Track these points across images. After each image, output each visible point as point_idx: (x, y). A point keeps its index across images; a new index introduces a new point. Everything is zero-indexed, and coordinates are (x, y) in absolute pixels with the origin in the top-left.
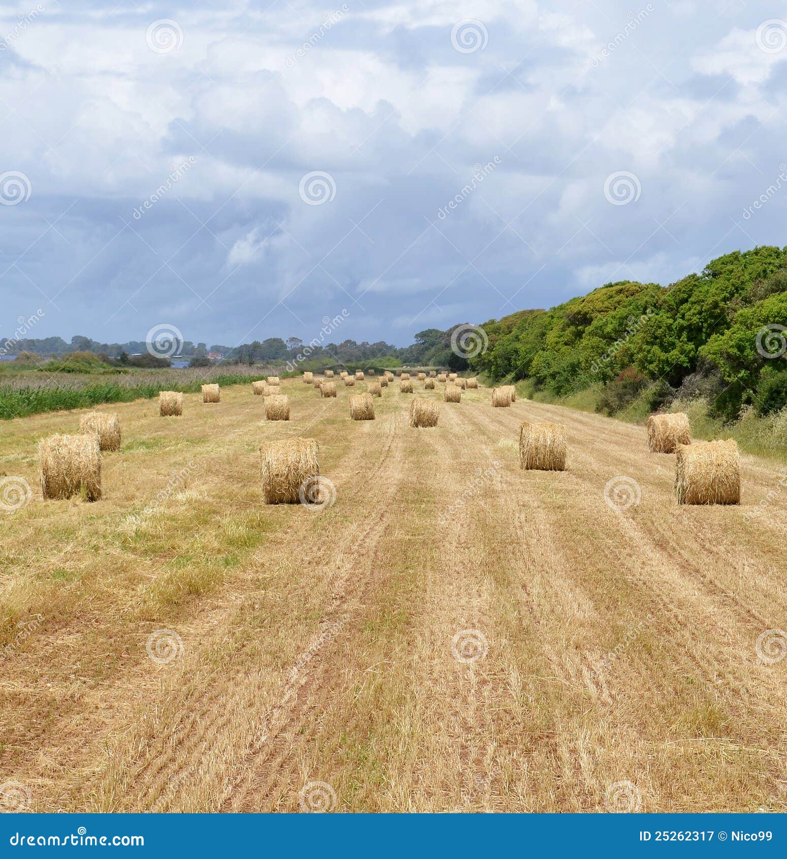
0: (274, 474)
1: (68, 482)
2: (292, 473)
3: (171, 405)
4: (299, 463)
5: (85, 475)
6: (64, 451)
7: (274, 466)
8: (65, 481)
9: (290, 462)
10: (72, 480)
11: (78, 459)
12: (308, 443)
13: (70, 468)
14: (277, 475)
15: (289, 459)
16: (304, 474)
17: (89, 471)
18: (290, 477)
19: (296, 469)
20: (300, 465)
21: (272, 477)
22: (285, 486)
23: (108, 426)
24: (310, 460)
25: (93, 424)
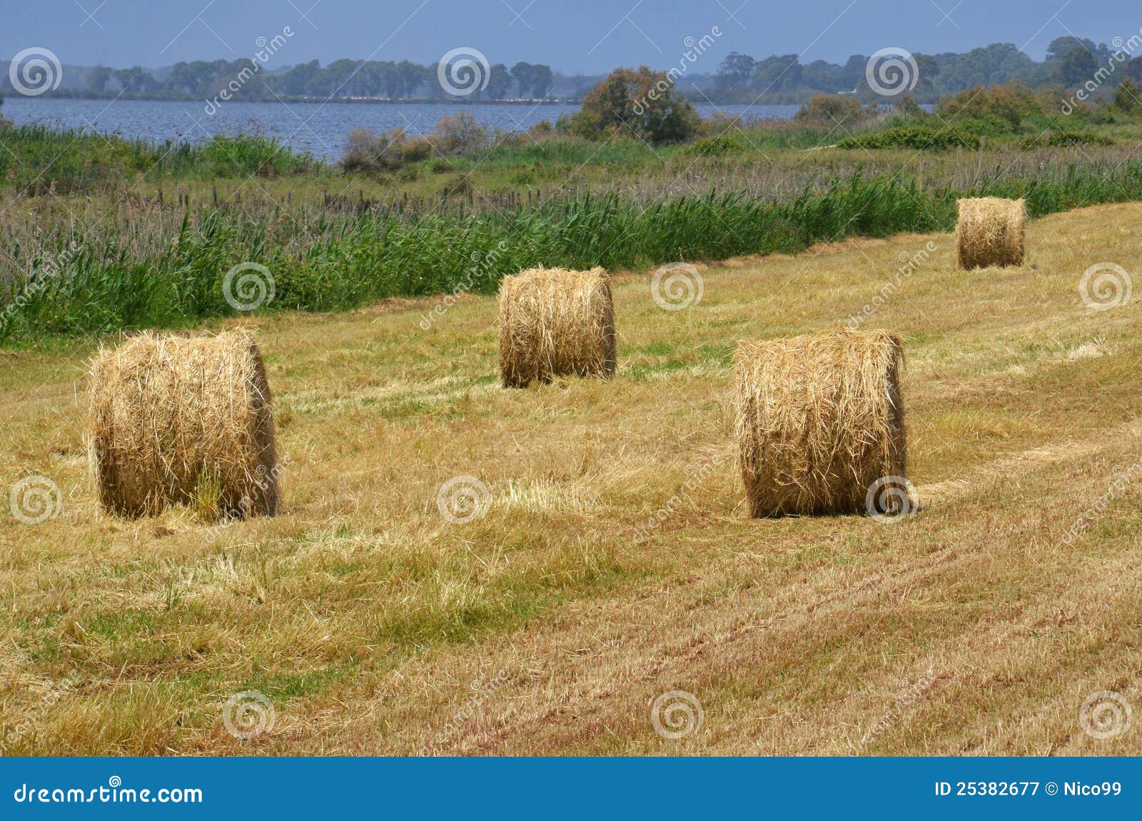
0: (769, 431)
1: (168, 468)
2: (819, 429)
3: (989, 235)
4: (837, 398)
5: (216, 445)
6: (158, 382)
7: (768, 409)
8: (159, 465)
9: (812, 398)
10: (177, 463)
11: (196, 402)
12: (869, 341)
13: (172, 430)
14: (777, 435)
15: (811, 389)
16: (852, 432)
17: (227, 435)
18: (811, 440)
19: (831, 417)
20: (842, 404)
21: (761, 441)
22: (799, 465)
23: (576, 305)
24: (871, 389)
25: (533, 300)
